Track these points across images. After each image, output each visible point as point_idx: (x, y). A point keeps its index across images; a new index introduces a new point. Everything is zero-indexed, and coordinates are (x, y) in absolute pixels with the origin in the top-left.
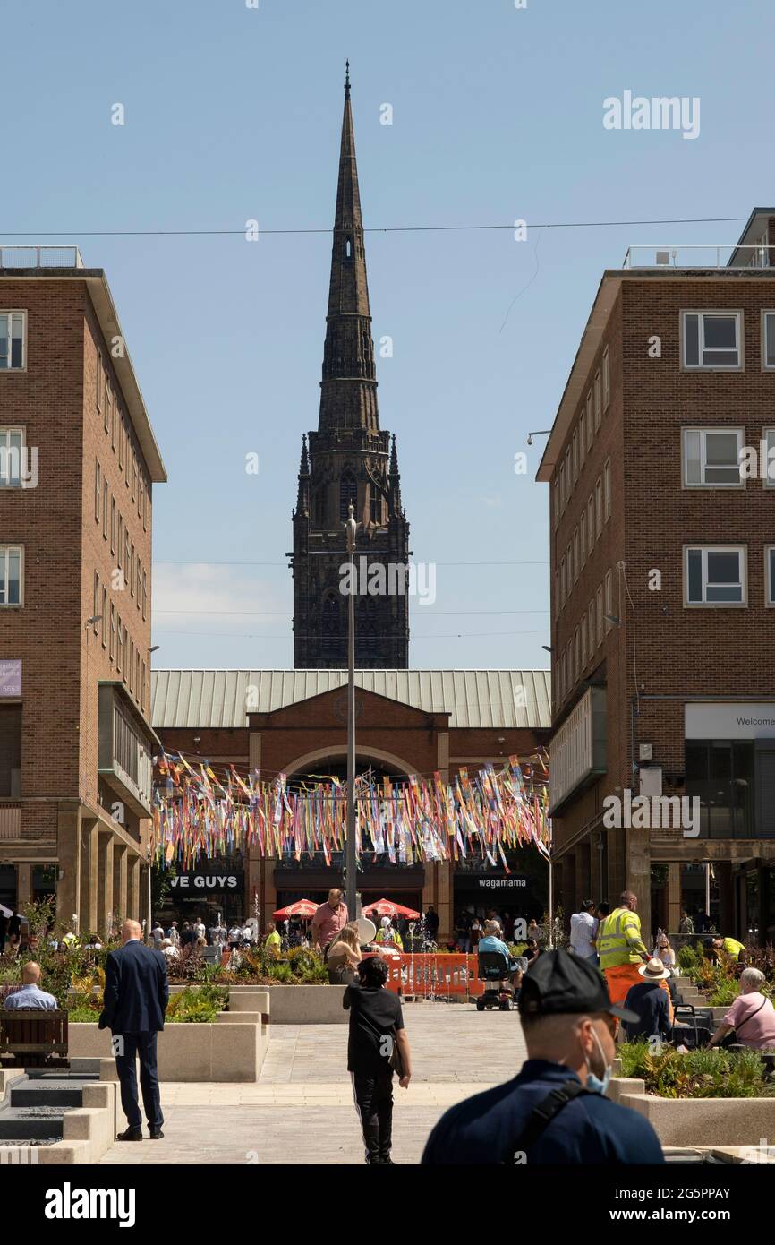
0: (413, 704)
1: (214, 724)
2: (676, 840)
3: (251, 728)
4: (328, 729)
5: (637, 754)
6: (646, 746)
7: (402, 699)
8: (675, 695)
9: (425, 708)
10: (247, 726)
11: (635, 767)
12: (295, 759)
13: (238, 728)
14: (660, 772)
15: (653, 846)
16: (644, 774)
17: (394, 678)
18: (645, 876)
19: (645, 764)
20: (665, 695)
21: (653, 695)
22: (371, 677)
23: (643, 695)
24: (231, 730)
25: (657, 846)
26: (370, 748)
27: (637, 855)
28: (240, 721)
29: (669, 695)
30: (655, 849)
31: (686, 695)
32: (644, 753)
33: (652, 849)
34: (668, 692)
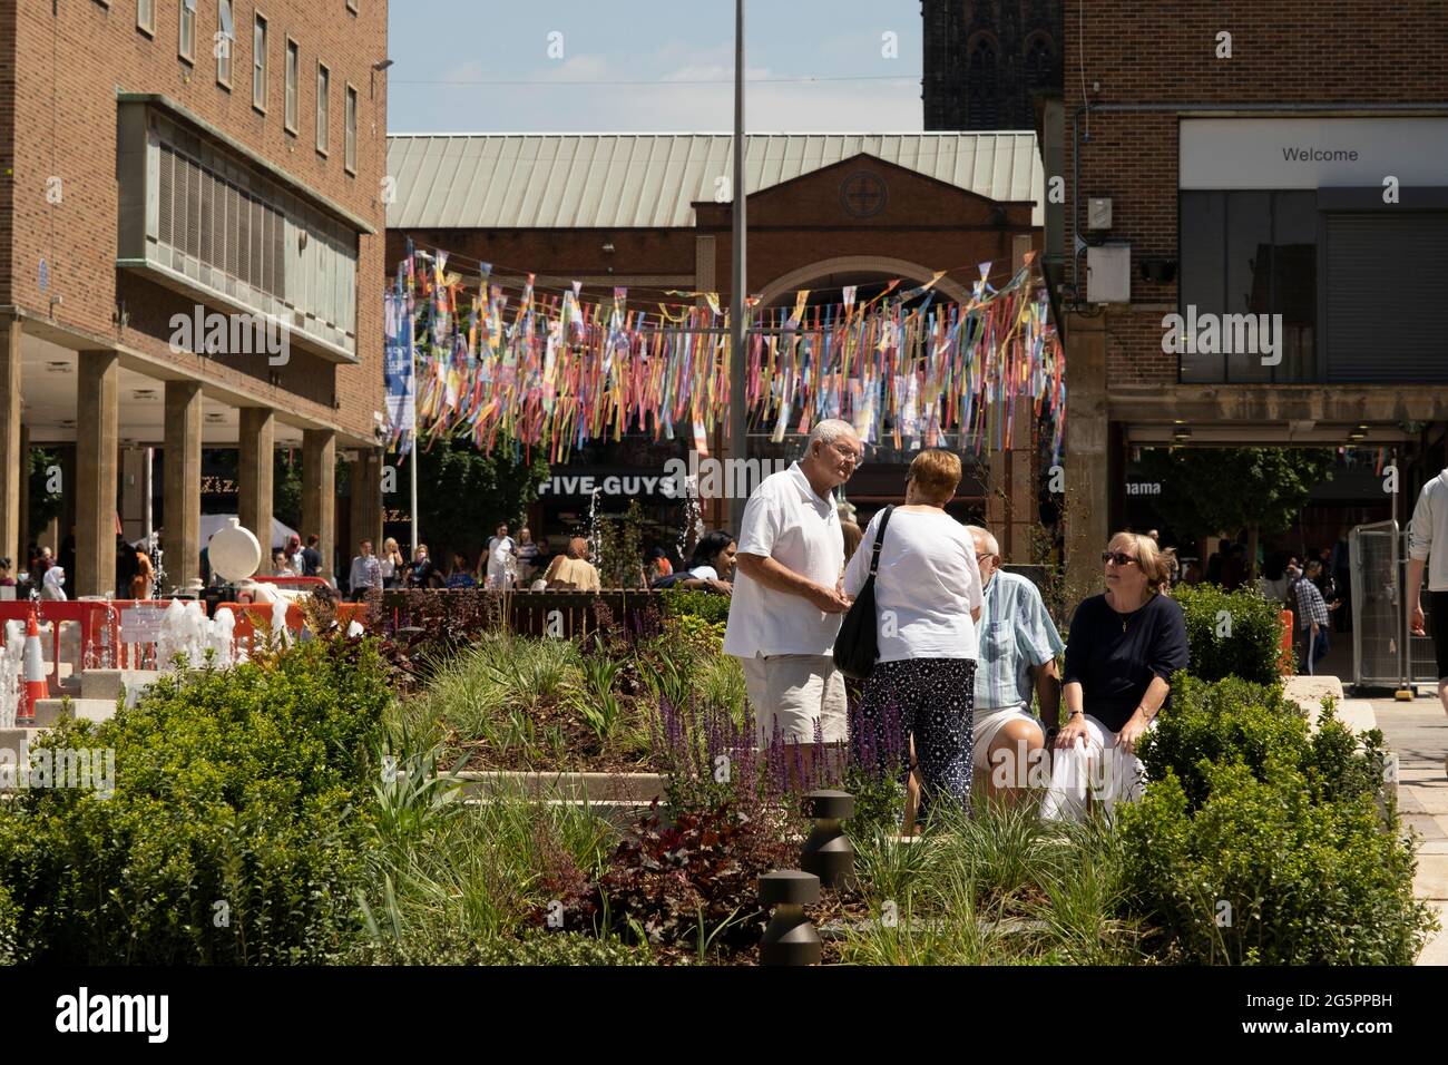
0: (978, 189)
1: (640, 222)
2: (1158, 386)
3: (700, 229)
4: (831, 229)
5: (1084, 219)
6: (1100, 202)
7: (960, 181)
8: (1158, 102)
9: (997, 195)
10: (694, 225)
11: (1079, 244)
12: (772, 280)
13: (679, 229)
14: (1126, 253)
15: (1115, 398)
16: (1095, 256)
17: (952, 148)
18: (1096, 457)
19: (1100, 238)
20: (1140, 103)
21: (1118, 102)
22: (915, 144)
23: (1097, 103)
24: (666, 232)
25: (1121, 398)
26: (897, 261)
27: (1082, 415)
28: (683, 217)
29: (1149, 102)
30: (1118, 403)
31: (1182, 103)
32: (1096, 216)
33: (1111, 404)
34: (1147, 96)
